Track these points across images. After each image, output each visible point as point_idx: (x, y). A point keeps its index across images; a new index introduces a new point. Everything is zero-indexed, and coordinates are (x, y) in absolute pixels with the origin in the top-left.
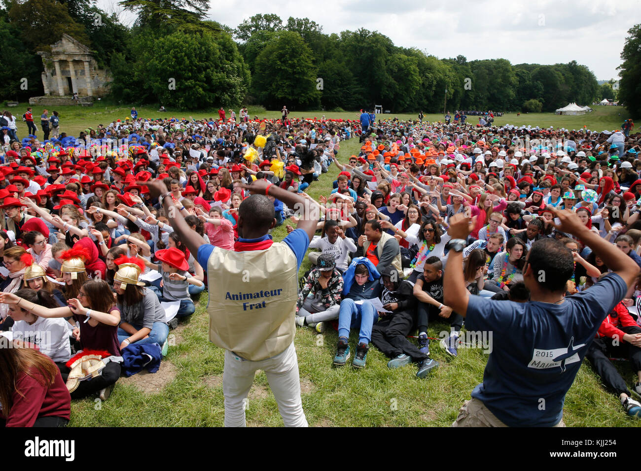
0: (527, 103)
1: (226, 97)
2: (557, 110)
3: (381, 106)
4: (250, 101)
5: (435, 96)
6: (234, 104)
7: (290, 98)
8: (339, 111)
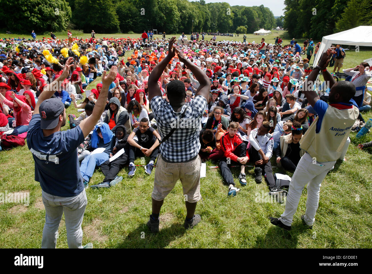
0: (238, 28)
1: (56, 24)
2: (255, 32)
3: (156, 30)
4: (72, 27)
5: (187, 24)
6: (60, 29)
7: (100, 25)
8: (131, 34)
